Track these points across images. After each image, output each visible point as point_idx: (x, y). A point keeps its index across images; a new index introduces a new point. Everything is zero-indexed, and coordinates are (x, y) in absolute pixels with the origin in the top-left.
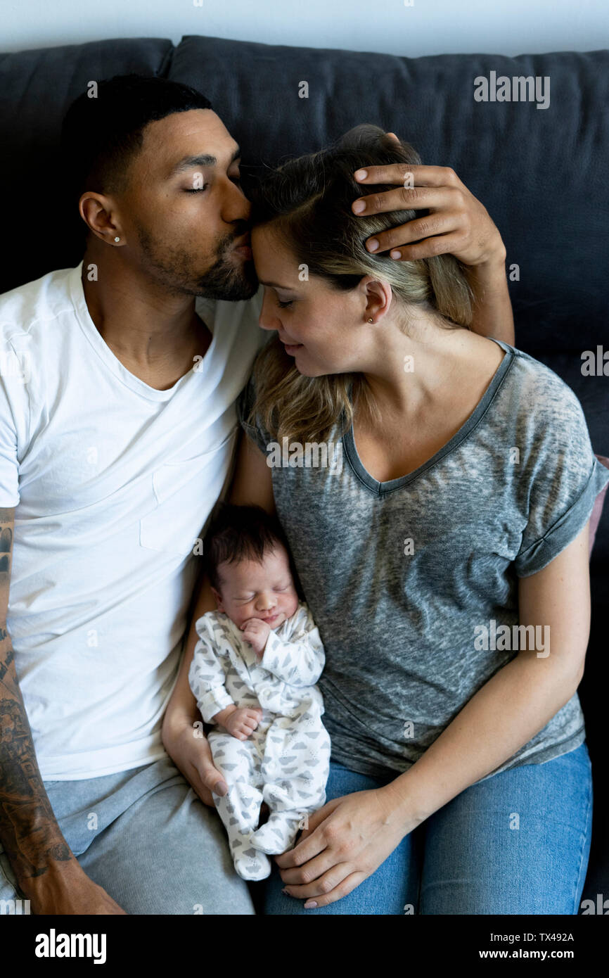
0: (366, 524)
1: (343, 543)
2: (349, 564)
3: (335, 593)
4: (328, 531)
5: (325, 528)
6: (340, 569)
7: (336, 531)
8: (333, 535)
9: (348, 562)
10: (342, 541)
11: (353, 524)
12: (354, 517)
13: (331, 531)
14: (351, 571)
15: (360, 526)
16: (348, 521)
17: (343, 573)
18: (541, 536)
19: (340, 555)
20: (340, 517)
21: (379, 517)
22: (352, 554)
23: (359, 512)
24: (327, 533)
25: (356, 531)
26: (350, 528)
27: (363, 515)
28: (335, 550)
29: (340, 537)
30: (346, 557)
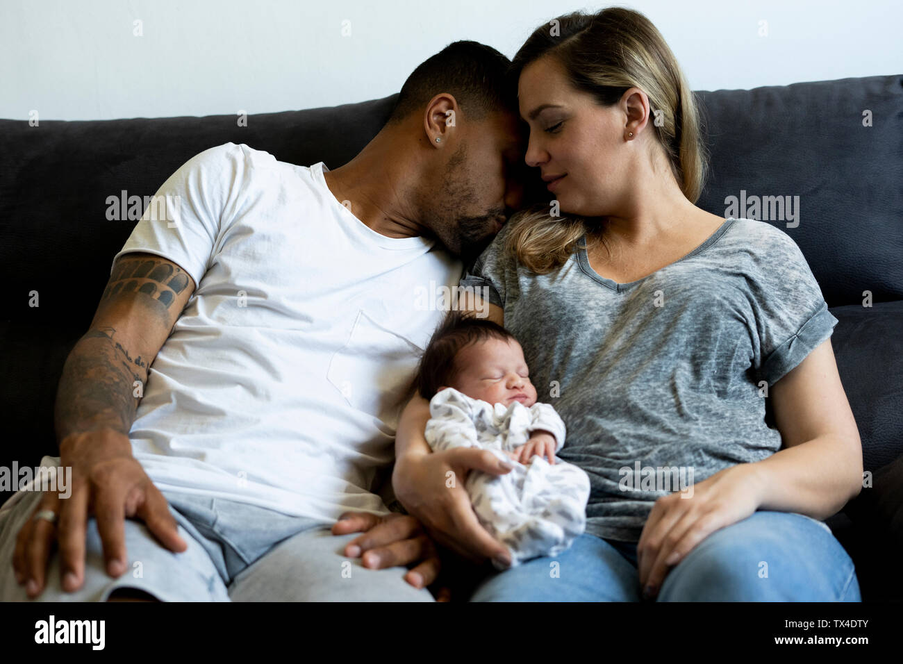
0: (603, 311)
1: (581, 324)
2: (586, 347)
3: (570, 375)
4: (566, 311)
5: (564, 309)
6: (577, 351)
7: (574, 311)
8: (571, 315)
9: (585, 344)
10: (579, 322)
11: (591, 309)
12: (592, 303)
13: (569, 312)
14: (587, 354)
15: (598, 312)
16: (586, 305)
17: (579, 356)
18: (795, 333)
19: (577, 335)
20: (578, 301)
21: (617, 308)
22: (589, 337)
23: (598, 301)
24: (565, 314)
25: (594, 315)
26: (588, 311)
27: (601, 304)
28: (572, 332)
29: (577, 317)
30: (584, 339)
